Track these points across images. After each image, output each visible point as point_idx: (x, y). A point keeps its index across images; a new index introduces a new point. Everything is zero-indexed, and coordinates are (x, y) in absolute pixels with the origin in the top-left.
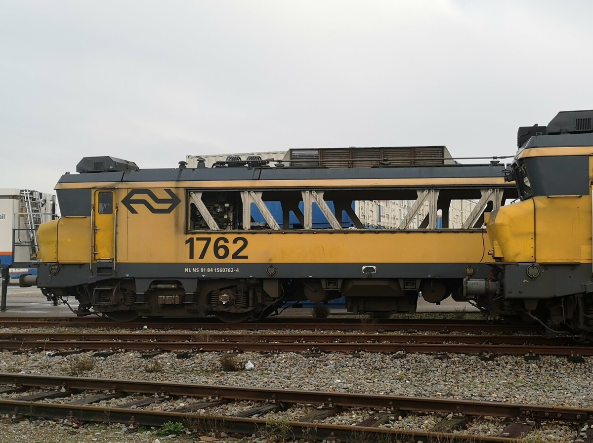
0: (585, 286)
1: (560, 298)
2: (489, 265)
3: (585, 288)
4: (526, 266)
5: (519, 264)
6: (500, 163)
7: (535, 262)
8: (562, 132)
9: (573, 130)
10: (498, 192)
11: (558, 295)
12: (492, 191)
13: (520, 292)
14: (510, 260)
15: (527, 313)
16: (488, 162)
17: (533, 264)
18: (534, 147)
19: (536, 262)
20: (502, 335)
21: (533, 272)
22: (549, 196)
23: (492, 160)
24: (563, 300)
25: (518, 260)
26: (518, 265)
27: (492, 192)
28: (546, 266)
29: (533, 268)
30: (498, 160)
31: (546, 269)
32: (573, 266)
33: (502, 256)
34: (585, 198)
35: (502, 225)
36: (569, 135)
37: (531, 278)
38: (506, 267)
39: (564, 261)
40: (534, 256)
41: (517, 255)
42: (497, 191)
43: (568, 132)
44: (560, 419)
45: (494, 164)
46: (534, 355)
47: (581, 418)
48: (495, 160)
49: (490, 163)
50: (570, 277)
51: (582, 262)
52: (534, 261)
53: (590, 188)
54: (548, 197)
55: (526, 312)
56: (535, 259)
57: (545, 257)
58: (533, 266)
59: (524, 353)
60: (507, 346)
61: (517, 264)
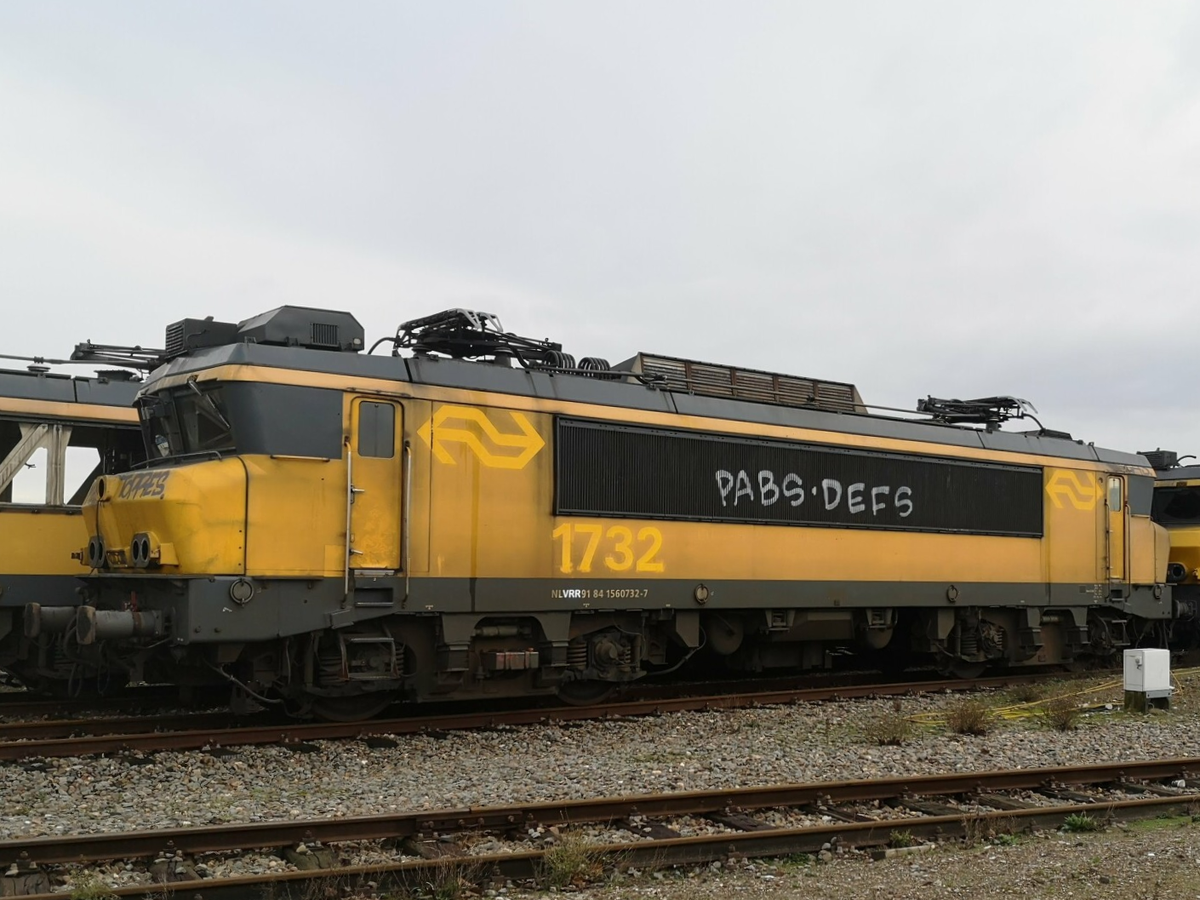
0: (331, 616)
1: (285, 638)
2: (80, 578)
3: (331, 621)
4: (226, 581)
5: (216, 578)
6: (50, 372)
7: (244, 575)
8: (291, 342)
9: (307, 342)
10: (60, 431)
11: (282, 634)
12: (46, 428)
13: (216, 631)
14: (197, 570)
15: (217, 670)
16: (23, 366)
17: (242, 579)
18: (247, 364)
19: (248, 573)
20: (48, 722)
21: (241, 592)
22: (275, 456)
23: (32, 363)
24: (288, 643)
25: (213, 570)
26: (214, 580)
27: (47, 431)
28: (263, 582)
29: (242, 585)
30: (45, 365)
31: (264, 588)
32: (311, 582)
33: (176, 563)
34: (335, 463)
35: (183, 504)
36: (304, 350)
37: (237, 604)
38: (191, 583)
39: (296, 573)
40: (243, 565)
41: (210, 562)
42: (58, 430)
43: (302, 345)
44: (483, 827)
45: (33, 372)
46: (218, 746)
47: (515, 820)
48: (40, 365)
49: (27, 370)
50: (306, 602)
51: (326, 574)
52: (242, 573)
53: (343, 448)
54: (272, 458)
55: (215, 668)
56: (245, 569)
57: (264, 564)
58: (242, 582)
59: (198, 744)
60: (116, 736)
61: (211, 578)
